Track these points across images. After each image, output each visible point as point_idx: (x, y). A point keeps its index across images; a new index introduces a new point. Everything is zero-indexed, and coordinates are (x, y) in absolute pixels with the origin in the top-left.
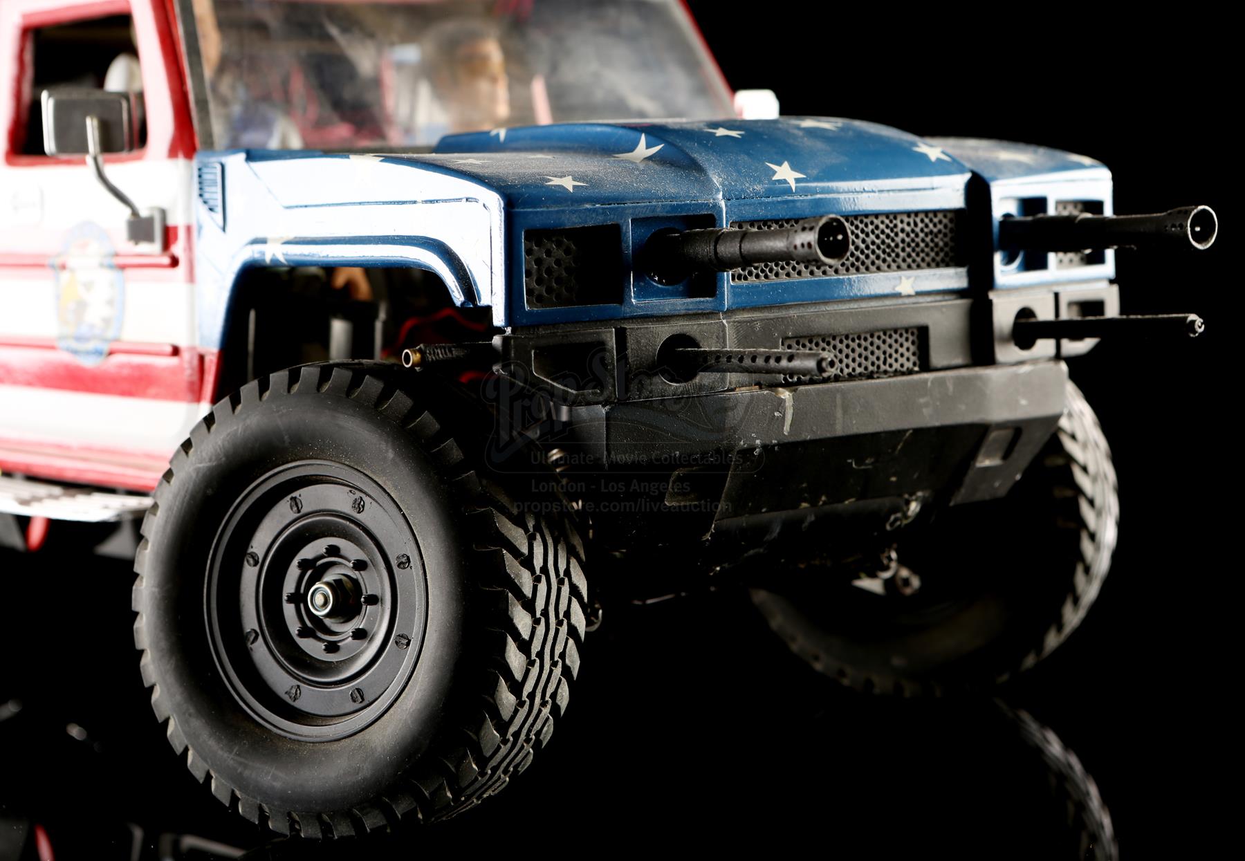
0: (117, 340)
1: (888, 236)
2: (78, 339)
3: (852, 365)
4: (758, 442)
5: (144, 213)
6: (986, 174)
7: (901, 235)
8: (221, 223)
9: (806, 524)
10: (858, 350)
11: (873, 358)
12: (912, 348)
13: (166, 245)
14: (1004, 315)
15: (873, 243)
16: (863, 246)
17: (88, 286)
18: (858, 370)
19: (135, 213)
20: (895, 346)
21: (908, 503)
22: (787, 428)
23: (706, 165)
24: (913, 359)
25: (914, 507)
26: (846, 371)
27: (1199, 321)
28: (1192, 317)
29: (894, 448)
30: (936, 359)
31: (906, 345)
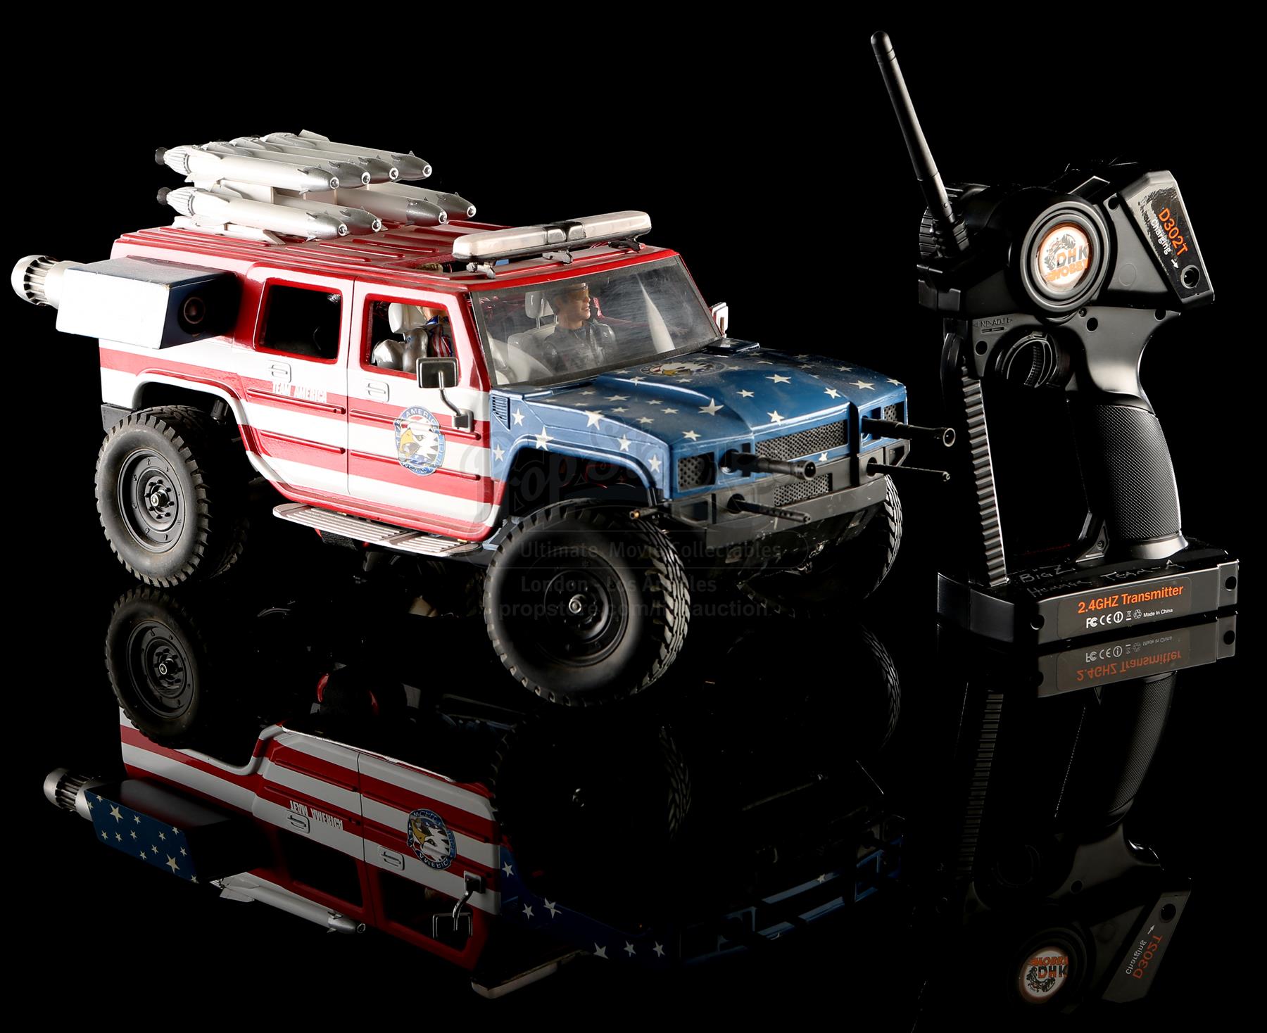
0: (439, 467)
1: (816, 436)
2: (414, 462)
3: (802, 494)
4: (764, 534)
5: (462, 413)
6: (856, 403)
7: (822, 435)
8: (507, 424)
9: (777, 561)
10: (804, 488)
11: (810, 490)
12: (826, 483)
13: (473, 429)
14: (863, 461)
15: (810, 441)
16: (806, 443)
17: (420, 438)
18: (804, 496)
19: (458, 414)
20: (819, 483)
21: (819, 546)
22: (775, 527)
23: (744, 418)
24: (826, 487)
25: (821, 547)
26: (799, 497)
27: (948, 475)
28: (945, 473)
29: (816, 527)
30: (835, 487)
31: (823, 482)
